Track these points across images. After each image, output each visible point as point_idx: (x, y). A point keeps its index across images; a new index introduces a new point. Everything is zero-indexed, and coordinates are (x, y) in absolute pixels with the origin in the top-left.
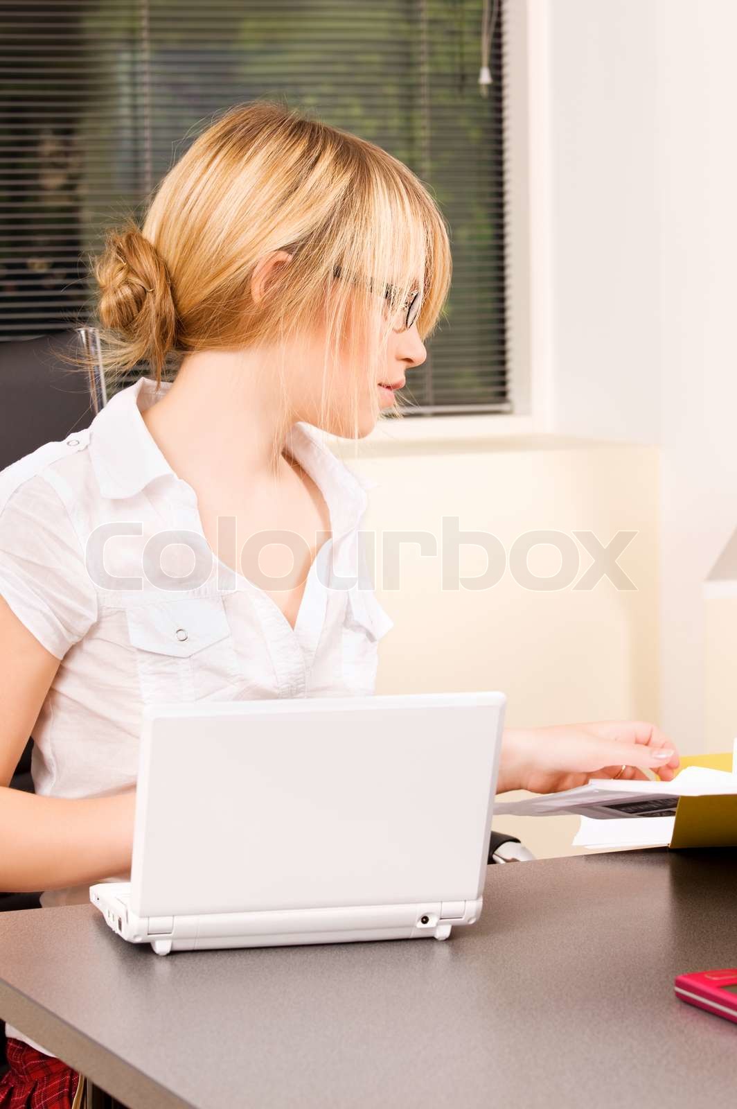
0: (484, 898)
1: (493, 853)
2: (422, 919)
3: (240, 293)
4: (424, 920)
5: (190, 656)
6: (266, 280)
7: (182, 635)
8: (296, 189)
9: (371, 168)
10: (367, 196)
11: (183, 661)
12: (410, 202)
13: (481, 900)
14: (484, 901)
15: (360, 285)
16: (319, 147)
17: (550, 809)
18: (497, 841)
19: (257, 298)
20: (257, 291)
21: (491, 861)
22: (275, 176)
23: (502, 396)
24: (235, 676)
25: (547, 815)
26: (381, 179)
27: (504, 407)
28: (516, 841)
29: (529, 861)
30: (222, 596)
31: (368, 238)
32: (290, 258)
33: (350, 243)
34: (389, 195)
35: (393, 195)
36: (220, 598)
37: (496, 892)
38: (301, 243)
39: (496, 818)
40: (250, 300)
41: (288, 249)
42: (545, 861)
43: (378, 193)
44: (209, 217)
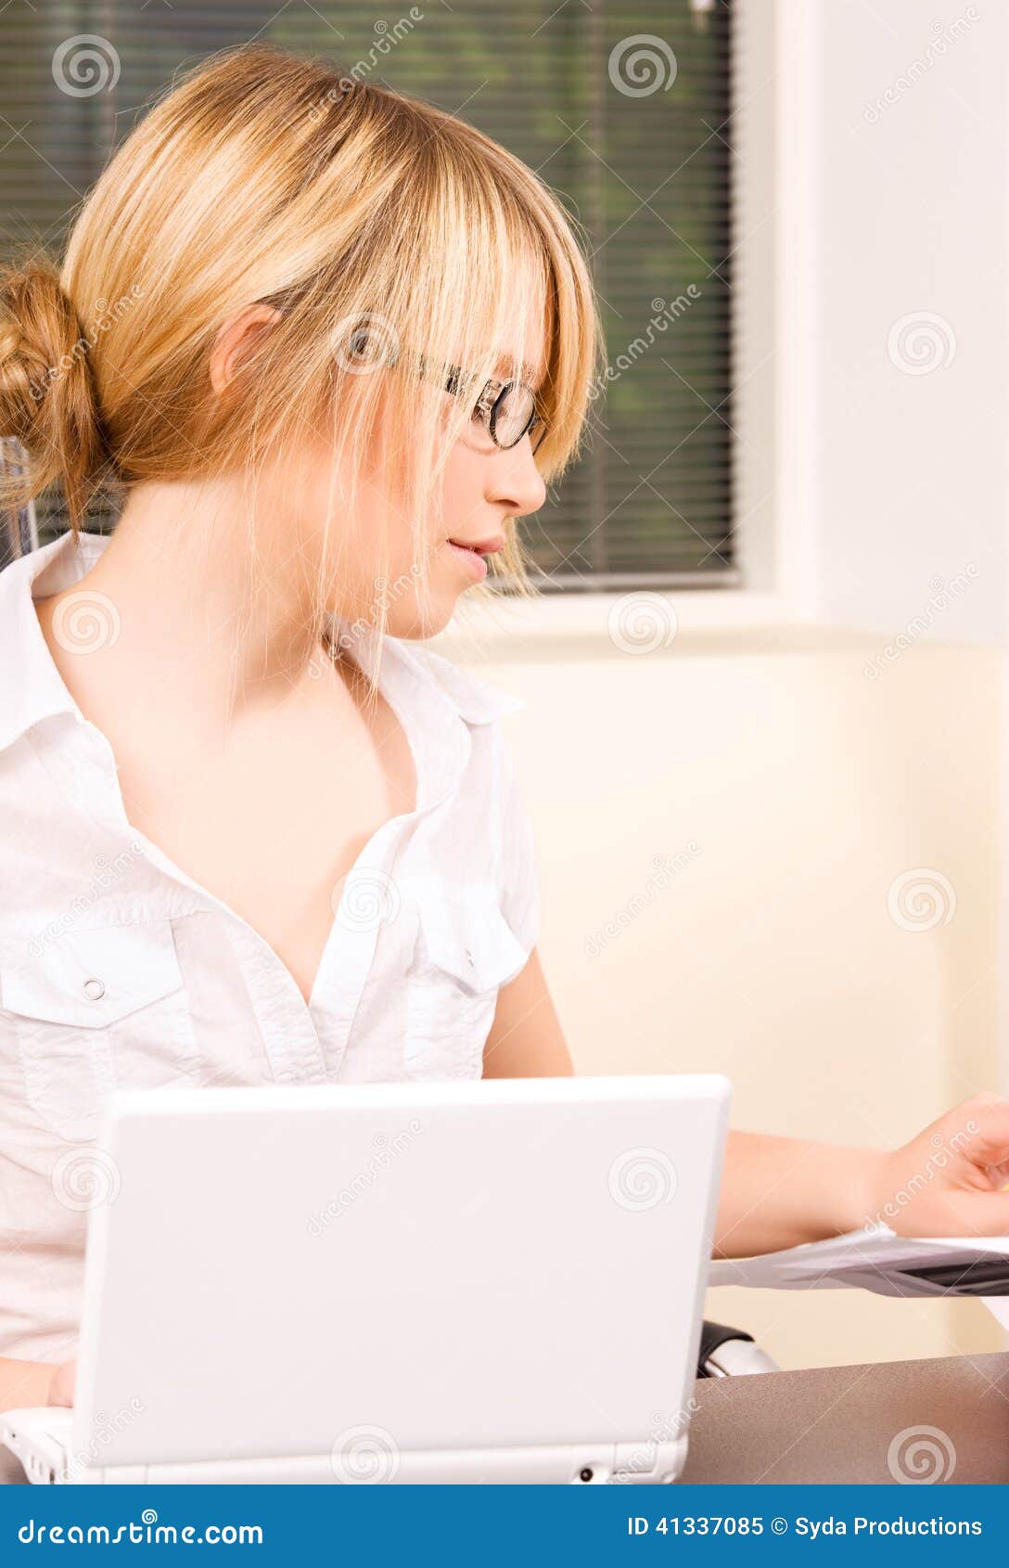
0: (690, 1437)
1: (707, 1359)
2: (582, 1473)
3: (191, 376)
4: (585, 1475)
5: (108, 1027)
6: (235, 354)
7: (94, 989)
8: (296, 195)
9: (440, 160)
10: (424, 211)
11: (98, 1033)
12: (507, 218)
13: (685, 1440)
14: (690, 1443)
15: (402, 368)
16: (347, 121)
17: (805, 1274)
18: (712, 1337)
19: (219, 386)
20: (221, 373)
21: (703, 1373)
22: (260, 172)
23: (725, 557)
24: (190, 1059)
25: (800, 1288)
26: (456, 182)
27: (729, 577)
28: (747, 1338)
29: (769, 1374)
30: (171, 921)
31: (420, 287)
32: (278, 316)
33: (385, 291)
34: (468, 210)
35: (475, 210)
36: (168, 923)
37: (710, 1430)
38: (298, 291)
39: (714, 1292)
40: (208, 387)
41: (274, 301)
42: (796, 1373)
43: (447, 207)
44: (148, 244)
